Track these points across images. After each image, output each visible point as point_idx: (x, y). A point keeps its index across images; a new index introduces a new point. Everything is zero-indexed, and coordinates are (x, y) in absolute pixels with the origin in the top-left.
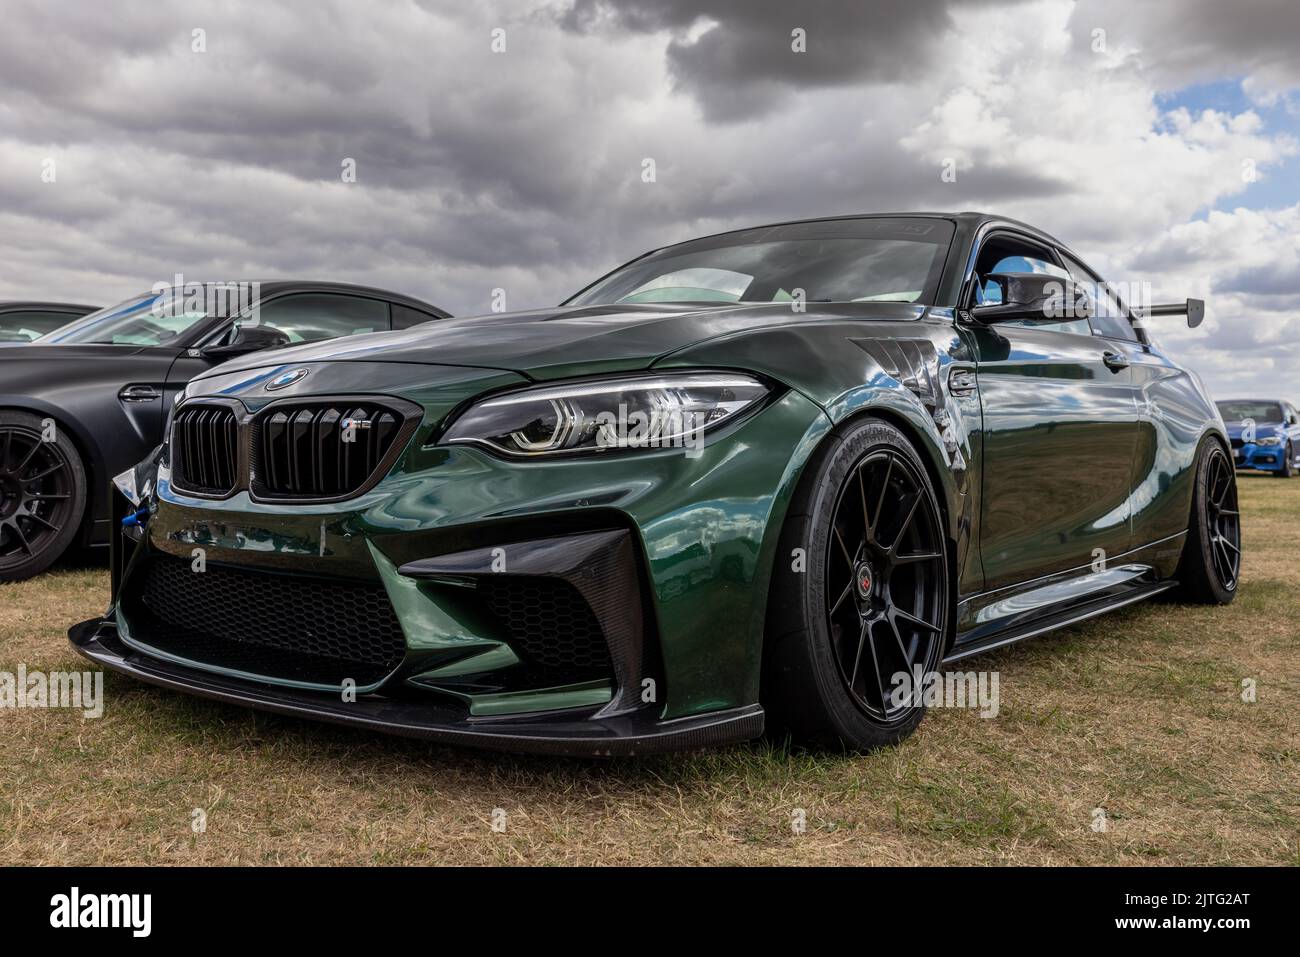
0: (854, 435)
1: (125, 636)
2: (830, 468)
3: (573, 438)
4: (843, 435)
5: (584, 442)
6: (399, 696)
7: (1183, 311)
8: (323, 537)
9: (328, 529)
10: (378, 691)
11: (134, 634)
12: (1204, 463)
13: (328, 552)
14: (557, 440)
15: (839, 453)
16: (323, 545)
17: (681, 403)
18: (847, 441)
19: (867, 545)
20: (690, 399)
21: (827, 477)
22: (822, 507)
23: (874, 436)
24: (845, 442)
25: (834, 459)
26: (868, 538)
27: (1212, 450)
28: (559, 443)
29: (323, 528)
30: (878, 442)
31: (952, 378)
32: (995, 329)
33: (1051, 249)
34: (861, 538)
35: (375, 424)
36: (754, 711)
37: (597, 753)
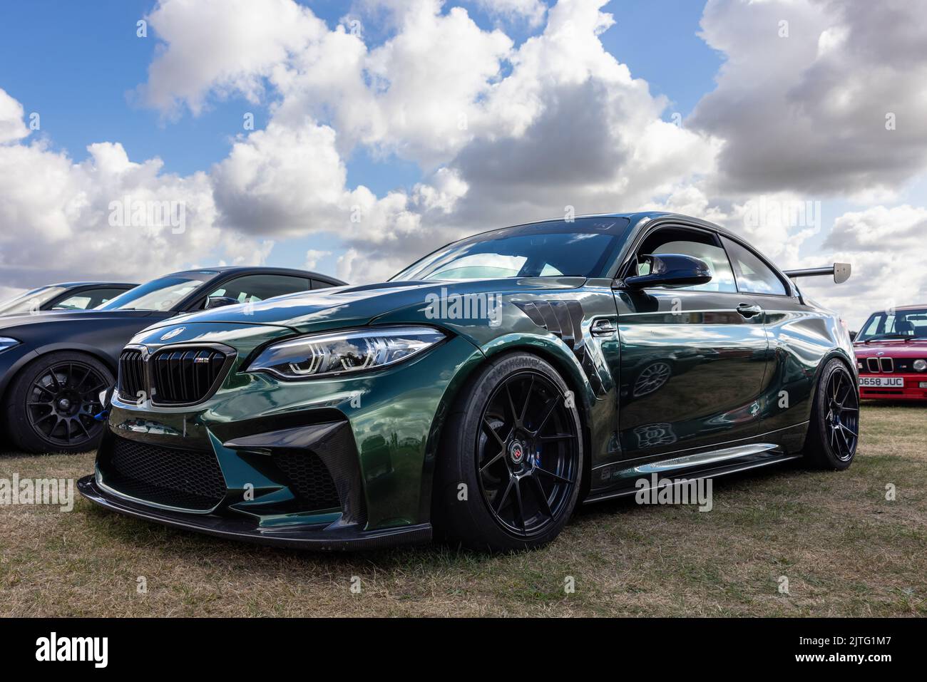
0: (504, 363)
1: (101, 483)
2: (483, 383)
3: (324, 367)
4: (495, 364)
5: (332, 369)
6: (224, 516)
7: (832, 272)
8: (185, 426)
9: (188, 421)
10: (213, 513)
11: (105, 481)
12: (825, 376)
13: (187, 434)
14: (313, 368)
15: (490, 374)
16: (185, 430)
17: (387, 345)
18: (498, 367)
19: (517, 430)
20: (393, 342)
21: (480, 389)
22: (475, 407)
23: (519, 364)
24: (495, 368)
25: (485, 378)
26: (517, 426)
27: (833, 367)
28: (315, 370)
29: (185, 421)
30: (522, 367)
31: (595, 324)
32: (645, 291)
33: (714, 234)
34: (512, 426)
35: (211, 360)
36: (427, 526)
37: (323, 548)
